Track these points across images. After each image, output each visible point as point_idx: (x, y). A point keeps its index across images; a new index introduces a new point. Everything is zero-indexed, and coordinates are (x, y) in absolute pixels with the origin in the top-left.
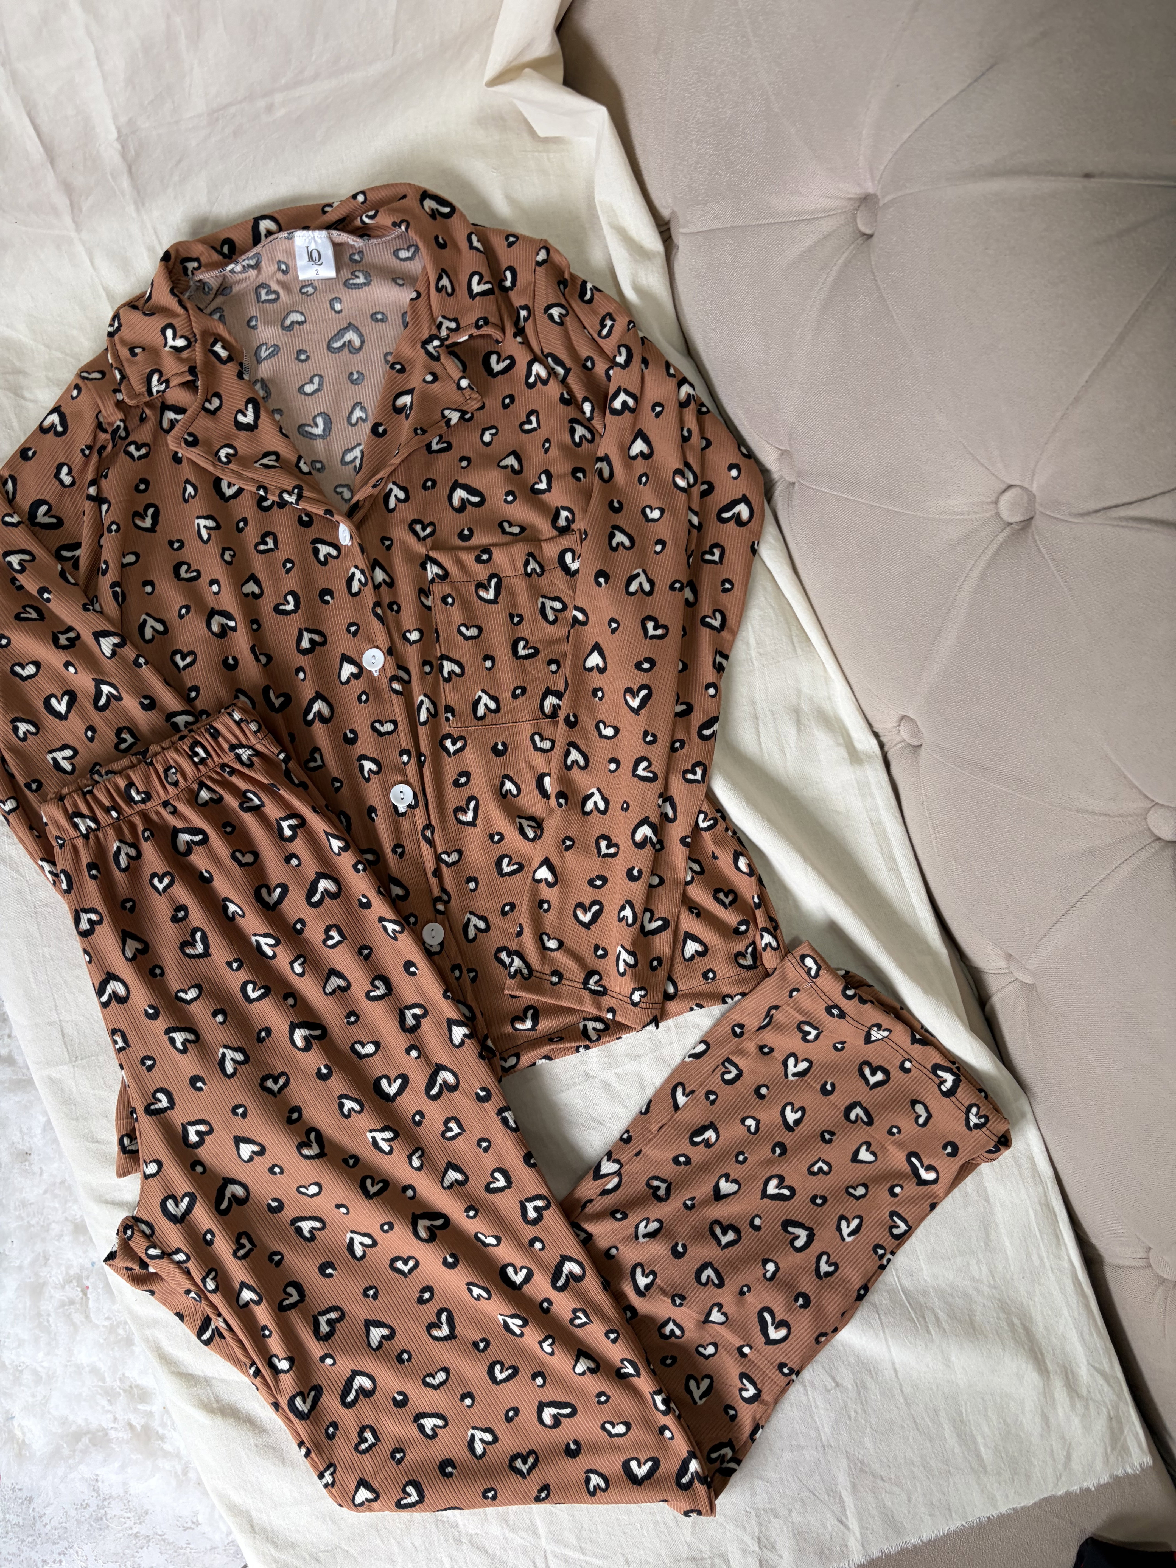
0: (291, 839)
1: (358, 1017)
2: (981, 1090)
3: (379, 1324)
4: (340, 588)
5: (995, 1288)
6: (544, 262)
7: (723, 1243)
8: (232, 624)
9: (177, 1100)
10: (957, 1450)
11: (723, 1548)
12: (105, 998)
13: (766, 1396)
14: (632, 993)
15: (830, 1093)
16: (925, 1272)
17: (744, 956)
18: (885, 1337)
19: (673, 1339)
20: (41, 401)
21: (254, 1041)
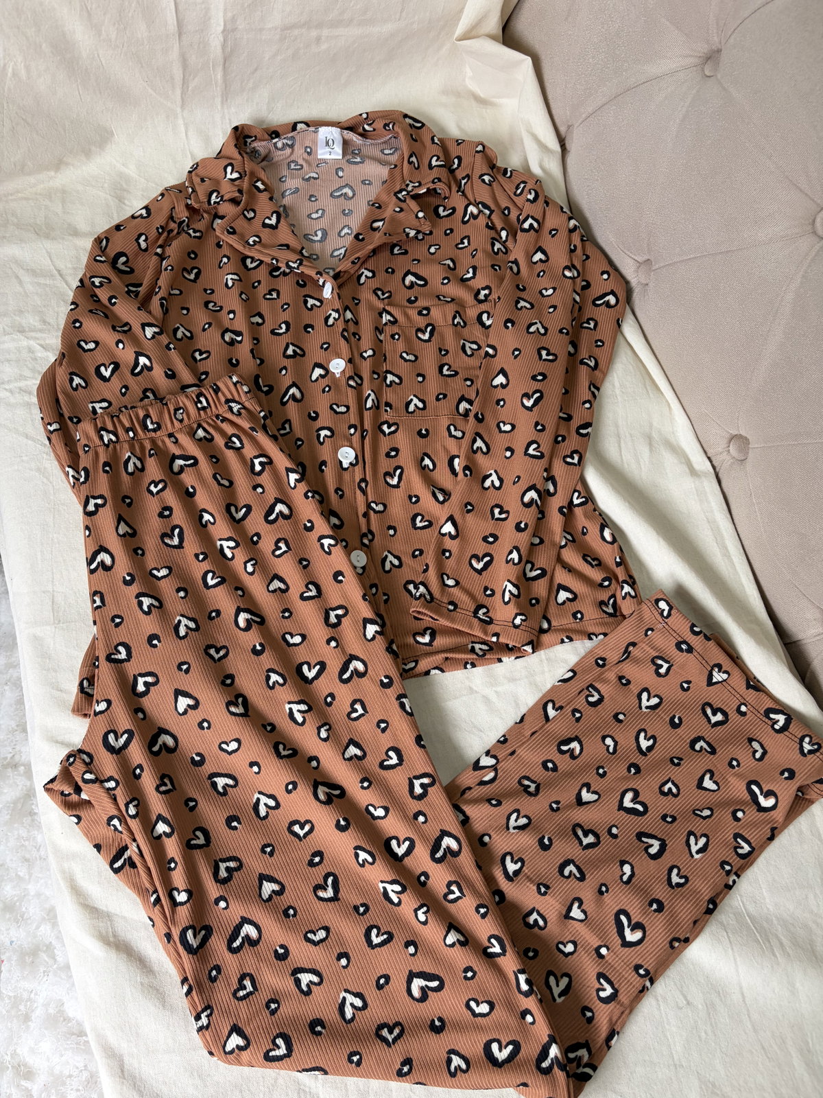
0: (260, 473)
1: (291, 614)
3: (271, 879)
4: (319, 324)
6: (480, 151)
7: (584, 843)
8: (239, 339)
9: (134, 653)
12: (93, 566)
13: (622, 997)
14: (515, 618)
15: (678, 726)
16: (767, 901)
17: (607, 605)
18: (734, 956)
19: (536, 929)
20: (136, 205)
21: (206, 617)
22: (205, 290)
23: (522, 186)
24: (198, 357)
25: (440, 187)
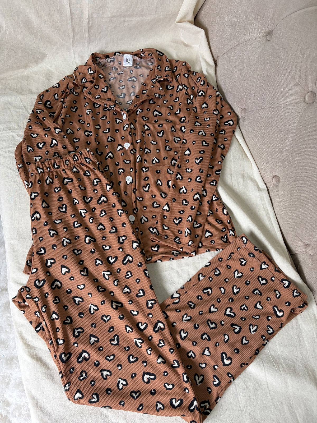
1: (106, 238)
3: (94, 336)
4: (121, 129)
5: (303, 360)
6: (184, 65)
7: (211, 327)
8: (91, 134)
9: (47, 251)
12: (33, 218)
14: (189, 242)
15: (248, 284)
17: (224, 238)
18: (265, 370)
19: (192, 358)
20: (54, 82)
21: (74, 238)
22: (79, 115)
23: (199, 78)
24: (75, 141)
25: (169, 78)
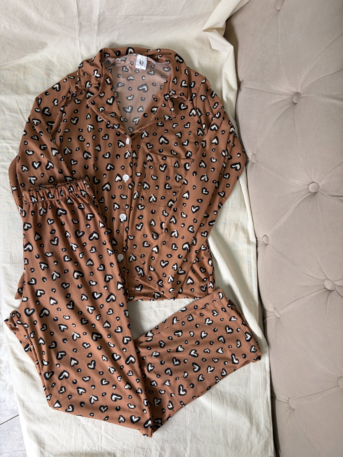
0: (89, 220)
1: (93, 274)
2: (257, 342)
3: (75, 359)
4: (122, 156)
5: (245, 397)
6: (204, 83)
7: (175, 364)
8: (90, 156)
9: (37, 282)
10: (222, 438)
11: (151, 447)
12: (25, 249)
13: (174, 409)
14: (170, 289)
15: (216, 331)
16: (227, 387)
17: (203, 287)
18: (211, 402)
19: (154, 386)
21: (63, 272)
22: (79, 129)
23: (217, 105)
24: (73, 163)
25: (183, 97)
